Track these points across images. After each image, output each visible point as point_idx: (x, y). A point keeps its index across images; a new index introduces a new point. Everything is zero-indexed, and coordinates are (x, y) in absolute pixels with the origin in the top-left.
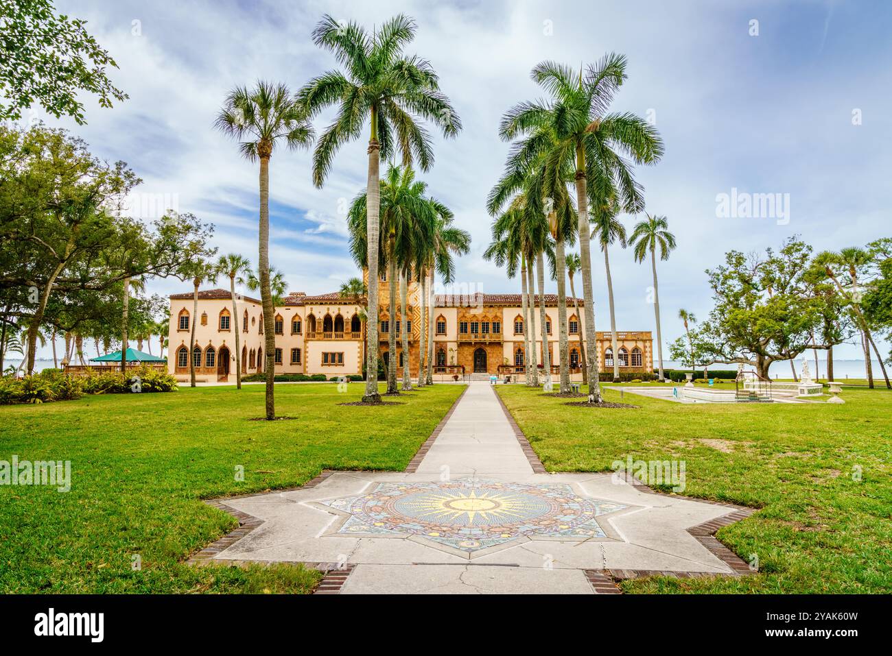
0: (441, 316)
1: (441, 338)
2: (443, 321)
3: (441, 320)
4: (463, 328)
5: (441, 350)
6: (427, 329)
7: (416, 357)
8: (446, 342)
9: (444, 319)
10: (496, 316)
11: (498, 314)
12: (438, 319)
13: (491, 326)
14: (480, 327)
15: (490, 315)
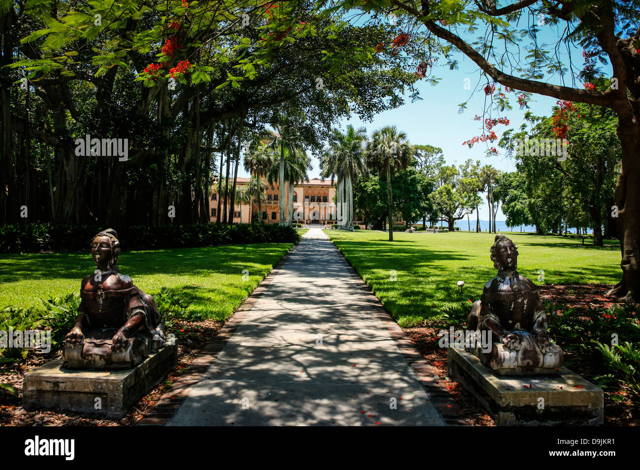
2: (296, 195)
9: (296, 193)
10: (325, 193)
13: (322, 198)
14: (316, 199)
15: (322, 192)
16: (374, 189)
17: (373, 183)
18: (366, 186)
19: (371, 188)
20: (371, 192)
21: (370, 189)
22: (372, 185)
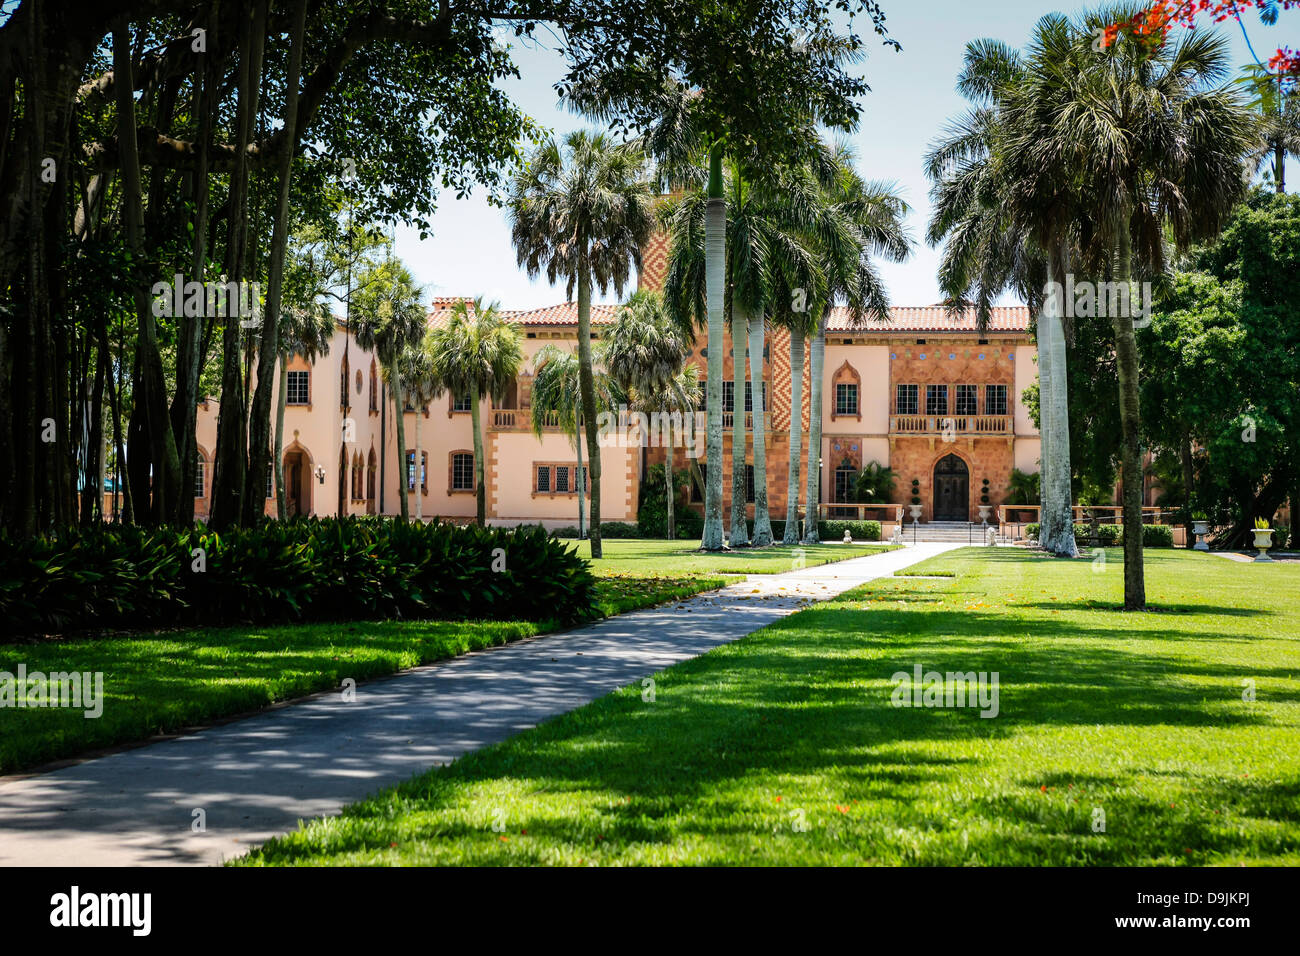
0: (847, 366)
1: (846, 426)
2: (853, 382)
3: (847, 379)
4: (904, 400)
5: (847, 459)
6: (809, 404)
7: (778, 478)
8: (859, 437)
9: (855, 374)
10: (996, 372)
11: (1003, 363)
12: (839, 374)
13: (981, 396)
14: (951, 398)
15: (979, 366)
16: (1216, 346)
17: (1211, 313)
18: (1172, 331)
19: (1202, 339)
20: (1199, 360)
21: (1192, 346)
22: (1207, 325)
